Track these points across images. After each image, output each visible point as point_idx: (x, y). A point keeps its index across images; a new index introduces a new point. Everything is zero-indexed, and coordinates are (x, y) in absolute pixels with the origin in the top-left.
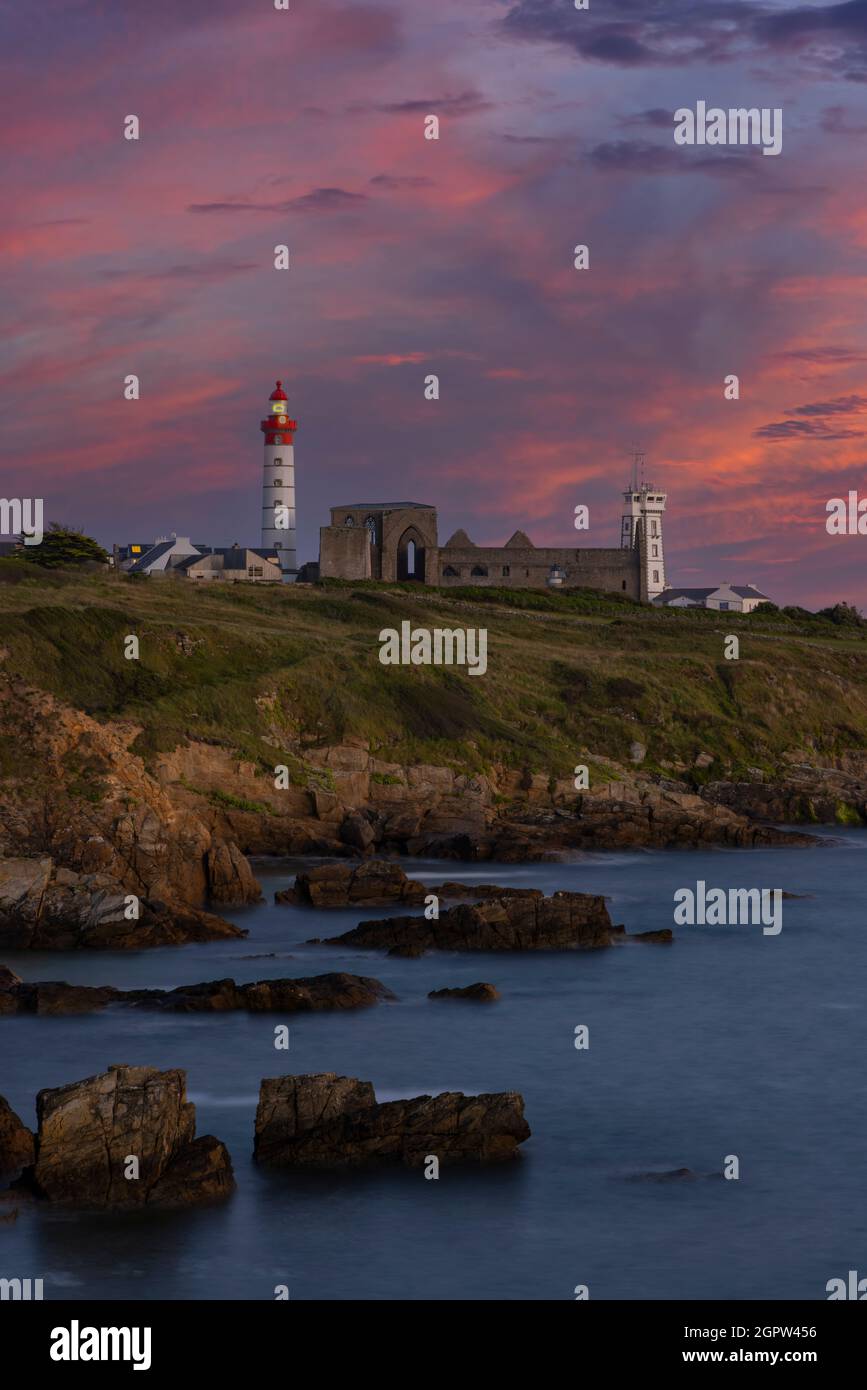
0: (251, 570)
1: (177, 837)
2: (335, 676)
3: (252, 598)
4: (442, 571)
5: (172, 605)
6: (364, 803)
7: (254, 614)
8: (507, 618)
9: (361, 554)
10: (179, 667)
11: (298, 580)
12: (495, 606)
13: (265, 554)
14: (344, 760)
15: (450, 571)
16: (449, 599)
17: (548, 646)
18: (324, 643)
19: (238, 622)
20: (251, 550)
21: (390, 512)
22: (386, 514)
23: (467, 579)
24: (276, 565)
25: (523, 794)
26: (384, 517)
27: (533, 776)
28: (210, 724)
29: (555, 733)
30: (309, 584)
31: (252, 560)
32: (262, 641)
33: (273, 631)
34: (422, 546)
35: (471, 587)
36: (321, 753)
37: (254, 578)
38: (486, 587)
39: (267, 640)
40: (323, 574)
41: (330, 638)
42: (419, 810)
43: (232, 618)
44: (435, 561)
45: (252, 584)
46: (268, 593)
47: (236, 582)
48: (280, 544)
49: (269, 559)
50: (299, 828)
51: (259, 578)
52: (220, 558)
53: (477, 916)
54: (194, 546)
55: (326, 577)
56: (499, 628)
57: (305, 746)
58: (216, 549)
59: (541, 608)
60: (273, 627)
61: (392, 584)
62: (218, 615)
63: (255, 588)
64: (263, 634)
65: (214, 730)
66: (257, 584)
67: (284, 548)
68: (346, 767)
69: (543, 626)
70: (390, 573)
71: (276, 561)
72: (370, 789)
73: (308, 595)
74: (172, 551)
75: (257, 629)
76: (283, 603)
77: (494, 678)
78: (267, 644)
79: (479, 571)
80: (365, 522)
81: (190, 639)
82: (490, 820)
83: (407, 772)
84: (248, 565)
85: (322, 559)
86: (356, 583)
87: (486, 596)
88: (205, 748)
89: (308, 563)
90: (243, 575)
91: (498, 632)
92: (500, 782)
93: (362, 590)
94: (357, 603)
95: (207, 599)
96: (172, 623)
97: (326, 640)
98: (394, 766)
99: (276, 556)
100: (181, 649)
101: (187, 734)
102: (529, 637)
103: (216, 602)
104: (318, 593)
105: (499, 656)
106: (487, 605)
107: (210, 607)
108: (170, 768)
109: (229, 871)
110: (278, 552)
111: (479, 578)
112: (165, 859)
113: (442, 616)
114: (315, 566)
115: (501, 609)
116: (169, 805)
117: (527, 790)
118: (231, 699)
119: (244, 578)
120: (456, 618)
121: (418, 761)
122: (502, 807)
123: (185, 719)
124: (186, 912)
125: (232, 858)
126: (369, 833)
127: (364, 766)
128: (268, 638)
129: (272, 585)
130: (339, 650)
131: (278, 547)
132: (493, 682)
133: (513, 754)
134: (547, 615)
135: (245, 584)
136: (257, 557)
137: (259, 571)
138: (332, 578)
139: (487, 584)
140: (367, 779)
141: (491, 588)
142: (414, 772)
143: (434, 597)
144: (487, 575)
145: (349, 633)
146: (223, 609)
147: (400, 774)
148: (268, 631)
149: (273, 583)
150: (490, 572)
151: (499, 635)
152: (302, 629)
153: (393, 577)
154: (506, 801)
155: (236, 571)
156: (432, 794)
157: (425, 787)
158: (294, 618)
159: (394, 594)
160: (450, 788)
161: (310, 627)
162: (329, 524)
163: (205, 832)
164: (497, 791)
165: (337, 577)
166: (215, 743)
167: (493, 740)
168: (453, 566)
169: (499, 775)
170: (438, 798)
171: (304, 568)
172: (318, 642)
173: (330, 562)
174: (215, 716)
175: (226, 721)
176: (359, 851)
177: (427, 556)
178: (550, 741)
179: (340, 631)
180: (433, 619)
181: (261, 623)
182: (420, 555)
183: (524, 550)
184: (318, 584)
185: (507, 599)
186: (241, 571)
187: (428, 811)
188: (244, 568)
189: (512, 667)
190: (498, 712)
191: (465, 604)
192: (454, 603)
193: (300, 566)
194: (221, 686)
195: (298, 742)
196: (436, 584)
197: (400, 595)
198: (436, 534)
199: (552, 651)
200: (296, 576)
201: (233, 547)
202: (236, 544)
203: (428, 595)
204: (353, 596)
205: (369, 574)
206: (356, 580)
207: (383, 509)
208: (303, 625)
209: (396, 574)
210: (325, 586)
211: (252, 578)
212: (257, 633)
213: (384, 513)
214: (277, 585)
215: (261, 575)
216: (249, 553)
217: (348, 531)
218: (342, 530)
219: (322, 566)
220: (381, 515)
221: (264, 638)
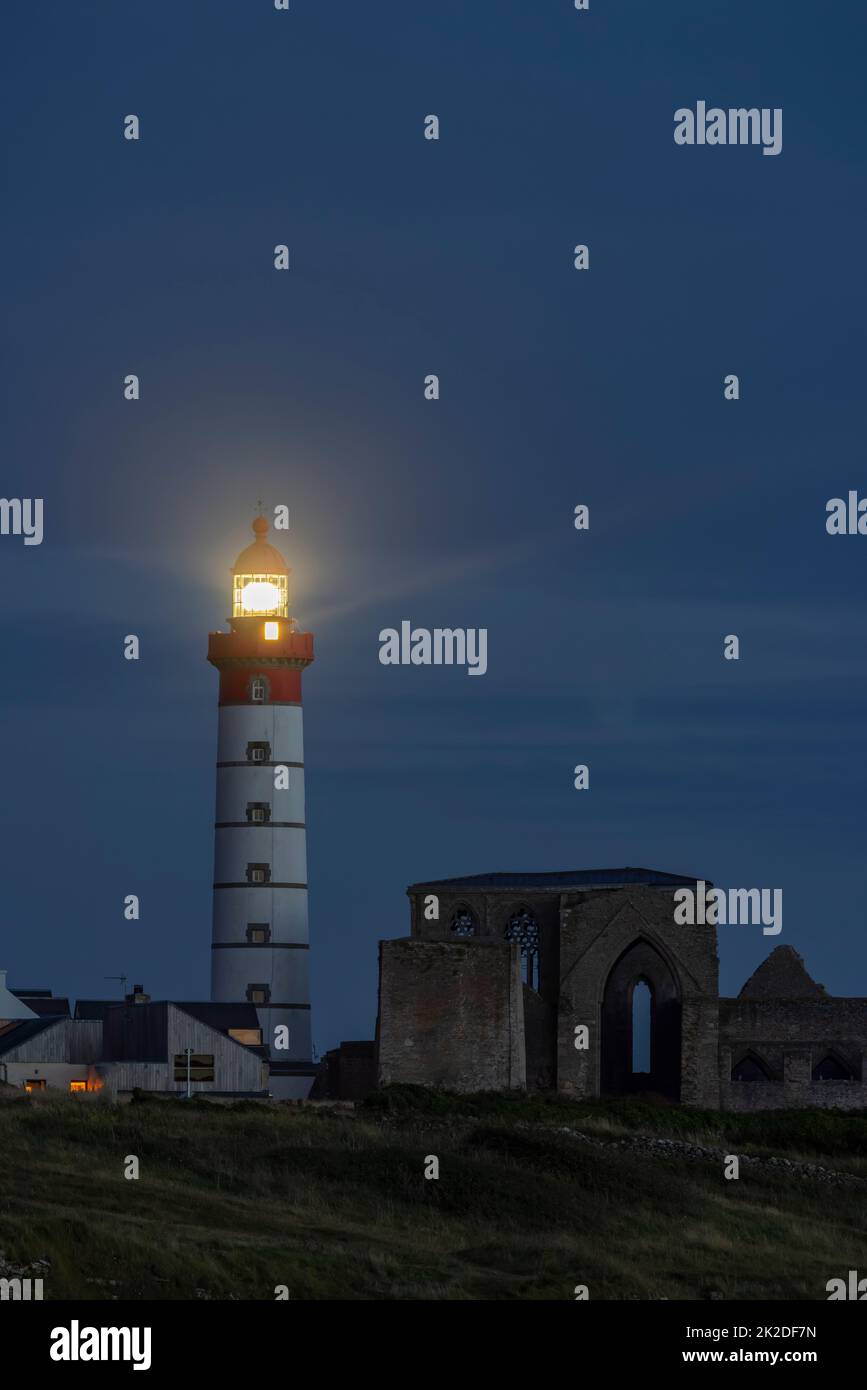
0: (180, 1062)
3: (183, 1142)
4: (729, 1063)
9: (498, 1017)
11: (315, 1094)
13: (222, 1016)
15: (752, 1067)
18: (391, 1273)
19: (143, 1212)
20: (184, 1007)
21: (582, 897)
22: (569, 905)
23: (800, 1088)
24: (252, 1049)
26: (566, 913)
30: (350, 1104)
31: (185, 1035)
32: (213, 1266)
33: (243, 1238)
34: (674, 995)
35: (813, 1112)
37: (190, 1088)
38: (854, 1113)
39: (227, 1264)
40: (387, 1077)
44: (711, 1038)
45: (184, 1104)
47: (140, 1096)
48: (264, 989)
49: (232, 1032)
51: (202, 1087)
52: (94, 1029)
54: (17, 992)
55: (395, 1086)
58: (79, 1004)
60: (241, 1225)
61: (589, 1106)
63: (193, 1115)
64: (215, 1244)
66: (199, 1103)
67: (273, 1000)
70: (580, 1074)
71: (250, 1037)
73: (345, 1136)
75: (200, 1232)
76: (273, 1158)
79: (836, 1066)
80: (509, 927)
84: (173, 1049)
85: (384, 1032)
86: (481, 1102)
87: (855, 1137)
89: (345, 1044)
90: (158, 1077)
93: (501, 1122)
97: (394, 1263)
99: (253, 1024)
104: (371, 1131)
106: (857, 1162)
110: (259, 1011)
111: (836, 1086)
114: (363, 1053)
119: (160, 1087)
120: (767, 1202)
129: (240, 1108)
131: (258, 997)
135: (163, 1104)
136: (199, 1025)
137: (203, 1066)
138: (412, 1088)
139: (858, 1103)
143: (706, 1141)
144: (859, 1079)
145: (463, 1245)
148: (227, 1237)
149: (246, 1102)
152: (328, 1234)
153: (589, 1083)
155: (139, 1066)
158: (305, 1203)
159: (592, 1133)
161: (350, 1227)
162: (408, 933)
165: (430, 1084)
168: (761, 1051)
171: (332, 1057)
172: (371, 1268)
173: (409, 1043)
177: (687, 1024)
182: (667, 1022)
184: (374, 1103)
186: (155, 1067)
188: (160, 1056)
191: (798, 1160)
192: (765, 1158)
193: (322, 1053)
196: (715, 1105)
197: (608, 1137)
198: (715, 961)
200: (311, 1080)
201: (130, 998)
202: (138, 990)
203: (690, 1137)
204: (477, 1139)
205: (520, 1076)
206: (482, 1093)
207: (559, 889)
208: (329, 1221)
209: (598, 1077)
210: (394, 1111)
211: (183, 1086)
212: (199, 1245)
213: (564, 900)
214: (256, 1106)
215: (210, 1079)
216: (175, 1016)
217: (460, 952)
218: (442, 951)
219: (385, 1054)
220: (555, 904)
221: (219, 1257)
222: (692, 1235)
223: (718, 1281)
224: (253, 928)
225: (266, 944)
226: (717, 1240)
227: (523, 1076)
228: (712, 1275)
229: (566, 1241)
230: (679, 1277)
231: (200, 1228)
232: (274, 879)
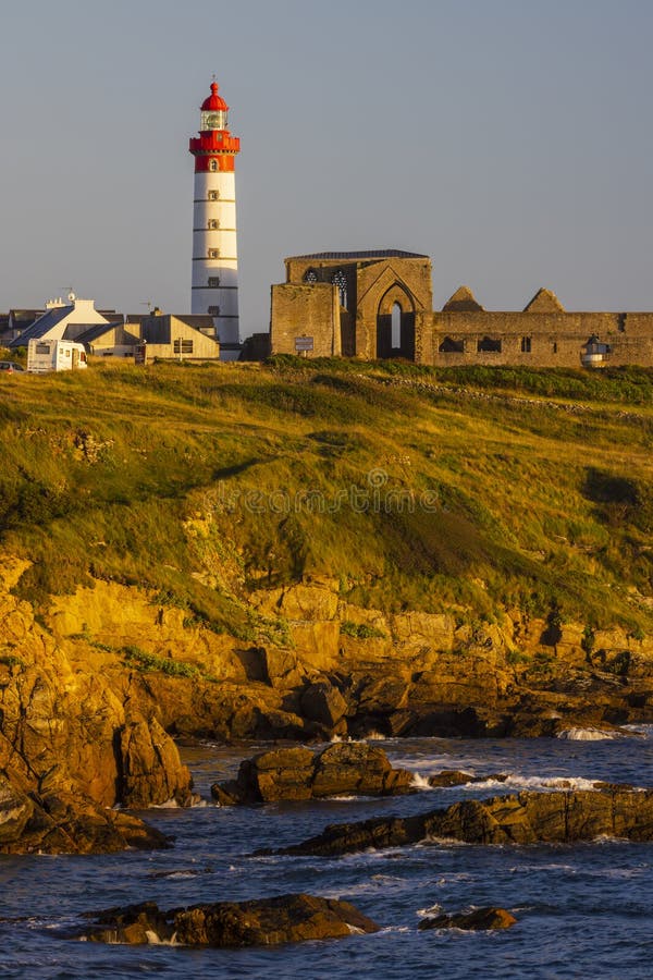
0: (177, 343)
1: (78, 711)
2: (293, 491)
3: (178, 383)
4: (438, 344)
5: (70, 394)
6: (331, 663)
7: (181, 406)
8: (526, 411)
9: (328, 321)
10: (79, 478)
11: (241, 359)
12: (510, 392)
13: (197, 322)
14: (305, 606)
15: (450, 346)
16: (448, 383)
17: (583, 448)
18: (277, 446)
19: (160, 416)
20: (177, 317)
21: (367, 264)
22: (361, 268)
23: (472, 355)
24: (211, 337)
25: (549, 651)
26: (359, 271)
27: (562, 627)
28: (123, 556)
29: (592, 568)
30: (257, 364)
31: (179, 330)
33: (208, 429)
34: (411, 310)
35: (477, 367)
36: (275, 595)
37: (182, 356)
38: (497, 367)
39: (200, 442)
40: (275, 350)
41: (286, 438)
42: (406, 673)
43: (151, 411)
44: (429, 332)
45: (179, 364)
46: (201, 376)
47: (157, 361)
48: (217, 308)
49: (202, 329)
50: (242, 697)
51: (187, 356)
52: (136, 328)
53: (485, 817)
54: (99, 312)
55: (279, 355)
56: (515, 423)
57: (252, 586)
58: (128, 316)
59: (572, 395)
60: (206, 422)
61: (372, 364)
62: (133, 408)
63: (183, 369)
64: (194, 432)
65: (129, 564)
66: (185, 364)
67: (221, 314)
68: (309, 615)
69: (576, 420)
70: (367, 349)
71: (211, 332)
72: (340, 643)
73: (255, 379)
74: (71, 319)
75: (187, 426)
76: (222, 390)
77: (509, 492)
78: (199, 447)
79: (490, 345)
80: (333, 278)
81: (94, 440)
82: (504, 686)
83: (391, 622)
84: (174, 338)
85: (274, 328)
86: (319, 362)
87: (497, 378)
88: (116, 588)
89: (255, 335)
90: (166, 351)
91: (515, 428)
92: (516, 633)
93: (328, 372)
94: (321, 389)
95: (117, 385)
96: (69, 418)
97: (279, 441)
98: (373, 613)
99: (211, 325)
100: (82, 453)
101: (92, 570)
102: (557, 436)
103: (129, 389)
104: (268, 377)
105: (516, 462)
106: (500, 391)
107: (122, 396)
108: (68, 616)
109: (149, 756)
110: (215, 319)
111: (490, 355)
112: (63, 740)
113: (438, 407)
114: (263, 339)
115: (518, 397)
116: (67, 666)
117: (554, 645)
118: (151, 522)
119: (167, 356)
120: (456, 411)
121: (405, 606)
122: (520, 668)
123: (89, 549)
124: (91, 812)
125: (152, 740)
126: (339, 704)
127: (332, 613)
128: (202, 437)
129: (205, 366)
130: (297, 455)
131: (214, 313)
132: (508, 497)
133: (535, 596)
134: (582, 405)
135: (168, 364)
136: (185, 326)
137: (188, 345)
138: (287, 355)
139: (500, 364)
140: (337, 631)
141: (504, 368)
142: (401, 622)
143: (426, 381)
144: (500, 351)
145: (312, 431)
146: (140, 399)
147: (381, 624)
148: (199, 428)
149: (207, 363)
150: (504, 346)
151: (516, 433)
152: (247, 426)
153: (371, 353)
154: (525, 660)
155: (157, 346)
156: (425, 652)
157: (416, 642)
158: (236, 411)
159: (373, 377)
160: (449, 643)
161: (257, 423)
163: (116, 702)
164: (513, 647)
165: (295, 354)
166: (129, 583)
167: (508, 578)
168: (453, 338)
169: (516, 624)
170: (433, 657)
171: (249, 341)
172: (268, 443)
173: (285, 334)
174: (128, 546)
175: (144, 552)
176: (325, 729)
177: (417, 324)
178: (585, 578)
179: (299, 428)
180: (426, 410)
181: (191, 419)
182: (408, 321)
183: (551, 315)
184: (269, 363)
185: (527, 383)
186: (165, 346)
187: (420, 674)
188: (169, 343)
189: (534, 477)
190: (515, 539)
191: (471, 390)
192: (455, 389)
193: (244, 340)
194: (137, 505)
195: (242, 580)
196: (430, 363)
197: (380, 379)
198: (430, 294)
199: (587, 454)
200: (239, 352)
201: (153, 313)
202: (157, 309)
203: (419, 379)
204: (317, 380)
205: (338, 349)
206: (320, 358)
207: (356, 260)
208: (248, 420)
209: (375, 350)
210: (278, 366)
211: (178, 355)
212: (186, 432)
213: (359, 264)
214: (212, 365)
215: (191, 352)
216: (174, 322)
217: (309, 290)
218: (301, 289)
219: (274, 340)
220: (353, 267)
221: (195, 438)
222: (420, 426)
223: (433, 448)
224: (211, 279)
225: (217, 287)
226: (433, 429)
227: (340, 350)
228: (430, 445)
229: (361, 429)
230: (414, 446)
231: (186, 424)
232: (221, 256)
